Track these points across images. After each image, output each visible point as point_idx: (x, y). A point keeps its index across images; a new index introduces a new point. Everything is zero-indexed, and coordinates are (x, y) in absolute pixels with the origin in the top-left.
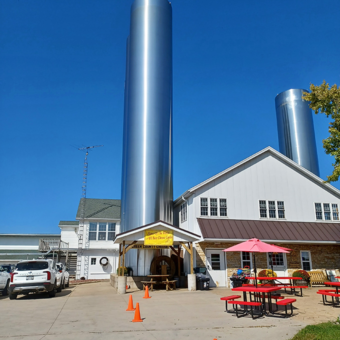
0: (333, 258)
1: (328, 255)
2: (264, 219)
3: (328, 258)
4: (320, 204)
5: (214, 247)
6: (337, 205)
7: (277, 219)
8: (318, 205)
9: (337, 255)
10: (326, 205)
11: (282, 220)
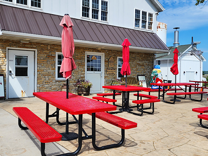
0: (143, 65)
1: (139, 62)
2: (85, 19)
3: (139, 65)
4: (139, 11)
5: (20, 47)
6: (152, 15)
7: (99, 20)
8: (137, 12)
9: (146, 62)
10: (144, 13)
11: (104, 22)
